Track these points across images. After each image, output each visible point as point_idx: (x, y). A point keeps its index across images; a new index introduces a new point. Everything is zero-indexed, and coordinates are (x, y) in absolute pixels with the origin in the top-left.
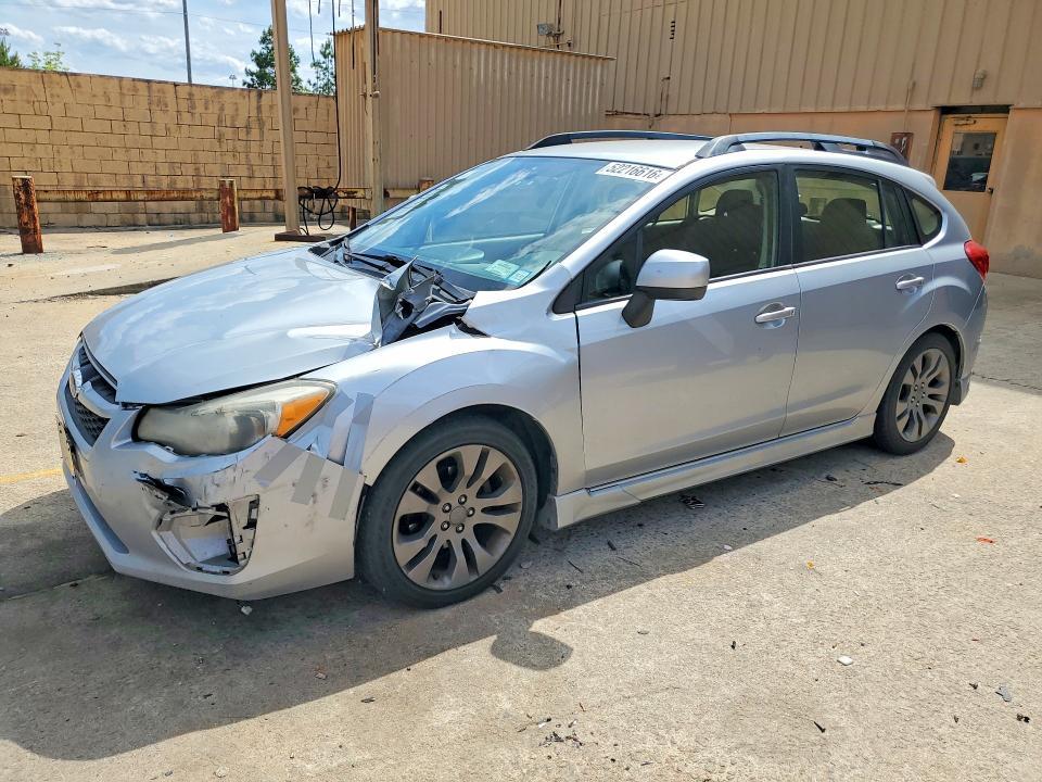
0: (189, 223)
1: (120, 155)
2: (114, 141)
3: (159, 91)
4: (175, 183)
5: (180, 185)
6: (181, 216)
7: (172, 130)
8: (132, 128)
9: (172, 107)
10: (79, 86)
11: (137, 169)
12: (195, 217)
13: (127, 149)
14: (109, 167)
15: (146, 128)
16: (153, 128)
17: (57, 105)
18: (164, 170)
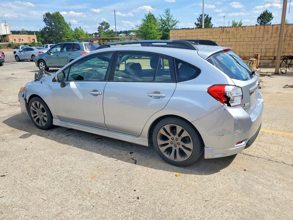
0: (268, 66)
1: (252, 47)
2: (251, 43)
3: (267, 28)
4: (266, 54)
5: (268, 55)
6: (266, 64)
7: (269, 39)
8: (257, 39)
9: (270, 32)
10: (245, 29)
11: (256, 51)
12: (270, 65)
13: (254, 45)
14: (248, 50)
15: (261, 39)
16: (263, 39)
17: (239, 35)
18: (264, 51)
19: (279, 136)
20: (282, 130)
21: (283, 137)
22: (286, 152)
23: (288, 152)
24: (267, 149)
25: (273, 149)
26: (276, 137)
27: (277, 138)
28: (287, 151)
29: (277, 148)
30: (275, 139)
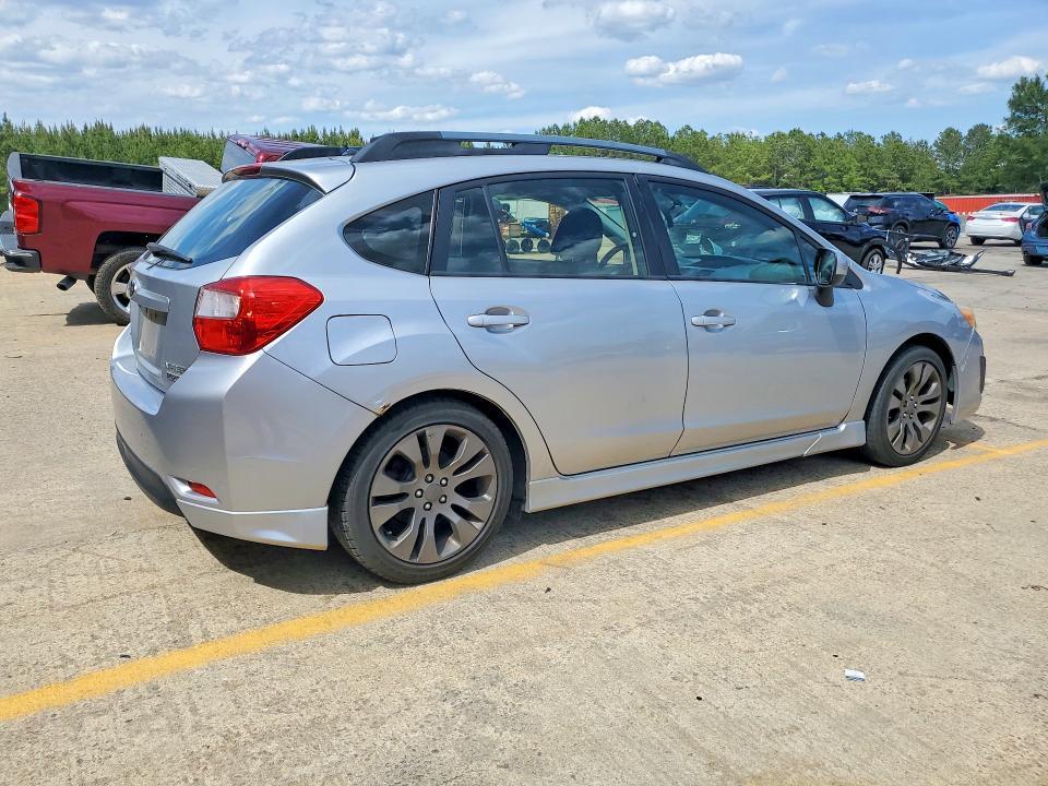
19: (89, 656)
20: (91, 723)
21: (66, 660)
22: (34, 587)
23: (22, 589)
24: (110, 571)
25: (85, 579)
26: (99, 642)
27: (94, 637)
28: (32, 593)
29: (70, 586)
30: (102, 627)
